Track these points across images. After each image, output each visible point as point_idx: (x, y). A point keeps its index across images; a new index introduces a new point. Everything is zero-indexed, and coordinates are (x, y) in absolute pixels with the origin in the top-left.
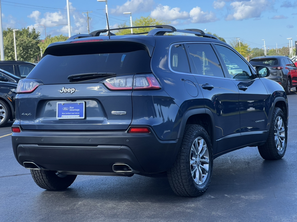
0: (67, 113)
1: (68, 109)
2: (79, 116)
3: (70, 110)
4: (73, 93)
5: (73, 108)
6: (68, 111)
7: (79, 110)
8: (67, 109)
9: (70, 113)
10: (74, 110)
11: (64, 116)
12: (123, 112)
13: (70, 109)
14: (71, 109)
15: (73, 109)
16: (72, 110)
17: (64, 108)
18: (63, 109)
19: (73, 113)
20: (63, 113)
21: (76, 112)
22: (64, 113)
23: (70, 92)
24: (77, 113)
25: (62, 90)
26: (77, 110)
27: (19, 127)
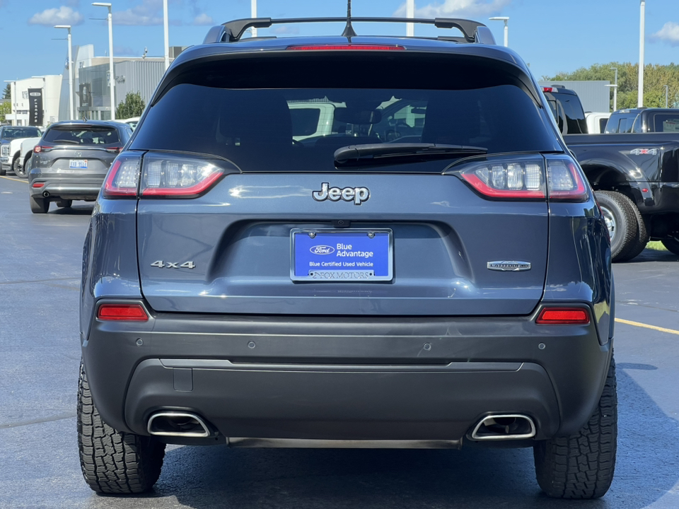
0: (326, 264)
1: (331, 250)
2: (372, 272)
3: (339, 254)
4: (361, 201)
5: (349, 247)
6: (332, 257)
7: (371, 254)
8: (327, 251)
9: (337, 264)
10: (352, 254)
11: (319, 272)
12: (517, 265)
13: (337, 251)
14: (342, 251)
15: (348, 251)
16: (345, 254)
17: (318, 246)
18: (313, 250)
19: (350, 264)
20: (311, 264)
21: (363, 260)
22: (316, 262)
23: (353, 199)
24: (366, 265)
25: (320, 192)
26: (363, 254)
27: (139, 304)
